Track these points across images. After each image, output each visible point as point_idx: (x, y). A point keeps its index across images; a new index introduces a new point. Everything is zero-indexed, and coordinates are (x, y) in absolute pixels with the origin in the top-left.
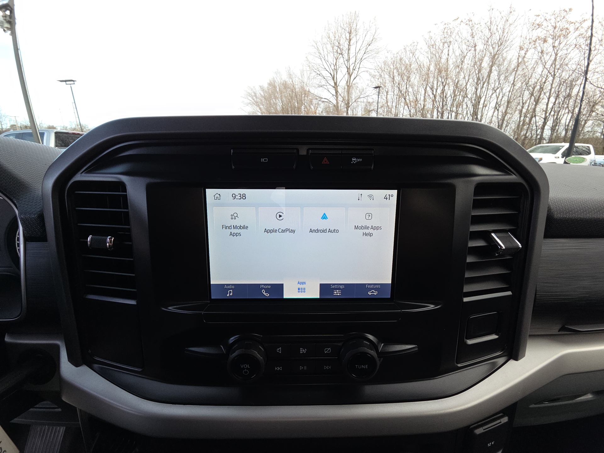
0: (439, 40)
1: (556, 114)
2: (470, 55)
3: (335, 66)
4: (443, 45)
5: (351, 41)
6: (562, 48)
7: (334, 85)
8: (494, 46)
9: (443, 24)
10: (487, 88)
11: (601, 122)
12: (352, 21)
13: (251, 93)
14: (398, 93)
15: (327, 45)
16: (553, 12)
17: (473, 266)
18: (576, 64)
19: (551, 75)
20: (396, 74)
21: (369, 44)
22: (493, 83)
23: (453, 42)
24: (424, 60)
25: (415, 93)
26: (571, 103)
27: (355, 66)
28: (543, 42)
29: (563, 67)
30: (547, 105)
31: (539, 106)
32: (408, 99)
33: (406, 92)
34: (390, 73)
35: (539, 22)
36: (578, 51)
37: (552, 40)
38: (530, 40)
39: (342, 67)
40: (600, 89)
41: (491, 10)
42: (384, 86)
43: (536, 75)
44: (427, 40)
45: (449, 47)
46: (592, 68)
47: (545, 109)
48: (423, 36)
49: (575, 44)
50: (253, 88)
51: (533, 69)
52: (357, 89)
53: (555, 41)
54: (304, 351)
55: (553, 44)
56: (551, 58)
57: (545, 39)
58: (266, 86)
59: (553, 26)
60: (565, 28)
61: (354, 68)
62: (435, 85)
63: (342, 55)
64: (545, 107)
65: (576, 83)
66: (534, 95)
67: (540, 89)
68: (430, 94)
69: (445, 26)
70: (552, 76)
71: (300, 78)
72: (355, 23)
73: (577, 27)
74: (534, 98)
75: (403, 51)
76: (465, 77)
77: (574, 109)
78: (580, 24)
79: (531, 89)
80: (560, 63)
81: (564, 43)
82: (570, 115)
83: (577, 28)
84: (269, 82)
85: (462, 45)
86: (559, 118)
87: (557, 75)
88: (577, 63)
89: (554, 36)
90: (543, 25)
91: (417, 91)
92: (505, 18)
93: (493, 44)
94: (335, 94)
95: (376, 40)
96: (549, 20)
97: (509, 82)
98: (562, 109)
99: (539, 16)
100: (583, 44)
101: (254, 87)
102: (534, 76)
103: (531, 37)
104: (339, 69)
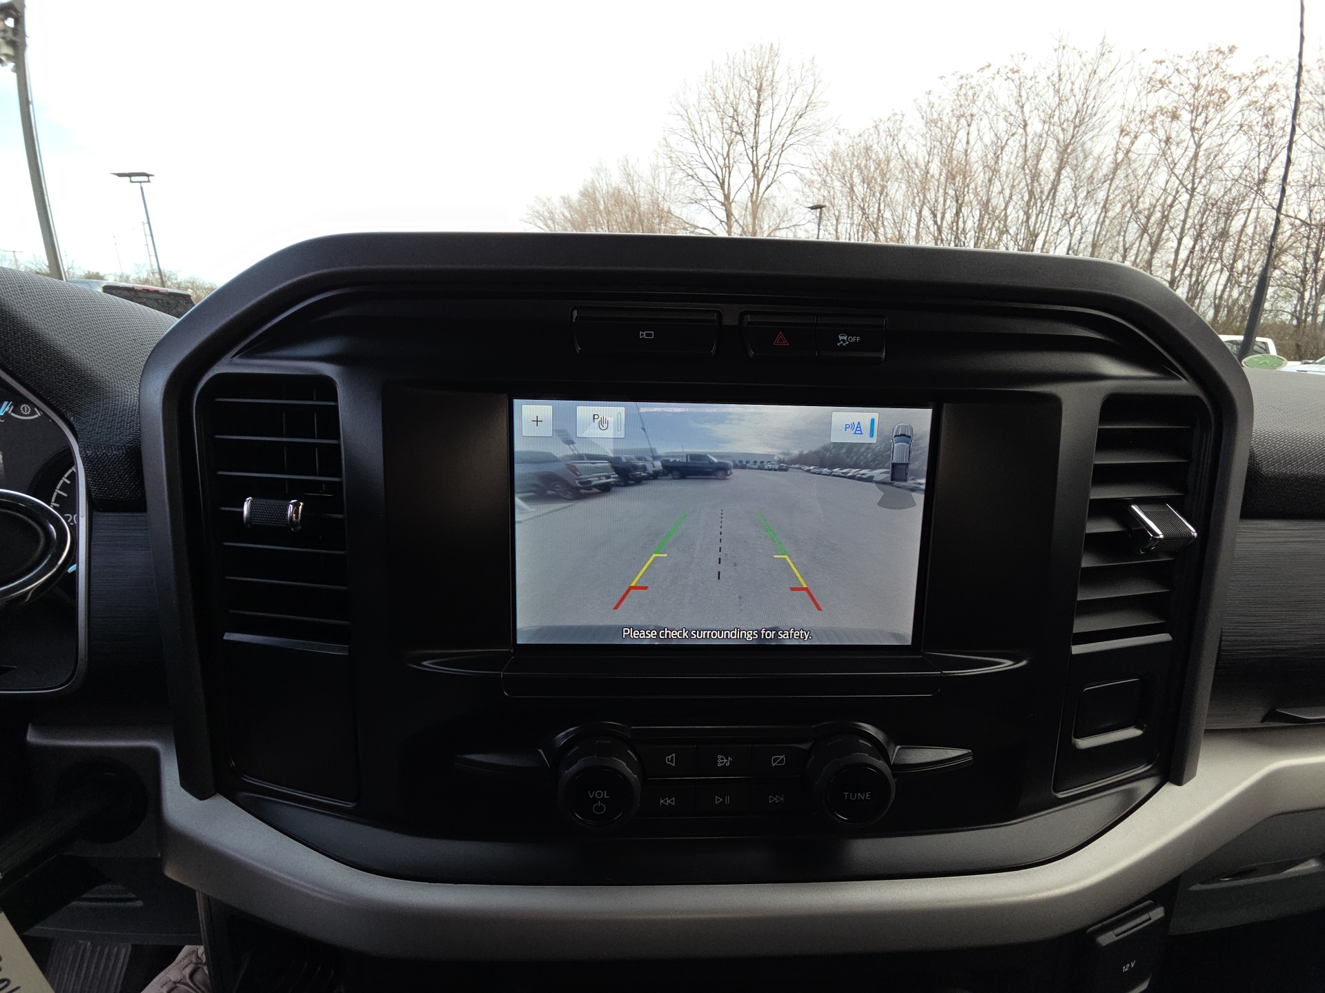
0: (949, 109)
1: (1195, 272)
2: (1014, 145)
3: (727, 160)
4: (958, 120)
5: (761, 106)
6: (1212, 132)
7: (723, 201)
8: (1065, 126)
9: (958, 76)
10: (1049, 214)
11: (1293, 291)
12: (764, 66)
13: (543, 212)
14: (861, 220)
15: (709, 114)
16: (1194, 54)
17: (1093, 577)
18: (1241, 166)
19: (1187, 189)
20: (857, 180)
21: (800, 114)
22: (1061, 205)
23: (978, 116)
24: (916, 149)
25: (896, 221)
26: (1229, 249)
27: (769, 161)
28: (1170, 119)
29: (1213, 173)
30: (1177, 252)
31: (1159, 256)
32: (883, 233)
33: (878, 219)
34: (844, 177)
35: (1163, 75)
36: (1245, 138)
37: (1190, 115)
38: (1143, 115)
39: (741, 161)
40: (1293, 220)
41: (1061, 50)
42: (831, 204)
43: (1154, 190)
44: (924, 109)
45: (969, 125)
46: (1274, 175)
47: (1171, 262)
48: (915, 101)
49: (1239, 123)
50: (547, 201)
51: (1147, 176)
52: (773, 210)
53: (1197, 116)
54: (725, 761)
55: (1191, 123)
56: (1187, 153)
57: (1176, 112)
58: (575, 197)
59: (1193, 85)
60: (1219, 88)
61: (767, 165)
62: (940, 207)
63: (742, 136)
64: (1173, 256)
65: (1239, 207)
66: (1150, 232)
67: (1161, 220)
68: (929, 224)
69: (961, 82)
70: (1187, 192)
71: (651, 182)
72: (770, 68)
73: (1244, 87)
74: (1148, 238)
75: (872, 130)
76: (1003, 189)
77: (1235, 261)
78: (1252, 81)
79: (1144, 221)
80: (1206, 164)
81: (1214, 123)
82: (1226, 274)
83: (1245, 91)
84: (582, 190)
85: (997, 123)
86: (1202, 281)
87: (1200, 189)
88: (1243, 164)
89: (1194, 105)
90: (1170, 83)
91: (901, 217)
92: (1090, 68)
93: (1062, 121)
94: (725, 220)
95: (814, 106)
96: (1184, 71)
97: (1095, 203)
98: (1208, 262)
99: (1163, 64)
100: (1258, 123)
101: (549, 199)
102: (1148, 190)
103: (1144, 108)
104: (735, 165)
